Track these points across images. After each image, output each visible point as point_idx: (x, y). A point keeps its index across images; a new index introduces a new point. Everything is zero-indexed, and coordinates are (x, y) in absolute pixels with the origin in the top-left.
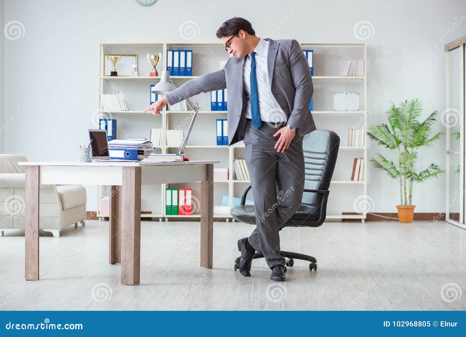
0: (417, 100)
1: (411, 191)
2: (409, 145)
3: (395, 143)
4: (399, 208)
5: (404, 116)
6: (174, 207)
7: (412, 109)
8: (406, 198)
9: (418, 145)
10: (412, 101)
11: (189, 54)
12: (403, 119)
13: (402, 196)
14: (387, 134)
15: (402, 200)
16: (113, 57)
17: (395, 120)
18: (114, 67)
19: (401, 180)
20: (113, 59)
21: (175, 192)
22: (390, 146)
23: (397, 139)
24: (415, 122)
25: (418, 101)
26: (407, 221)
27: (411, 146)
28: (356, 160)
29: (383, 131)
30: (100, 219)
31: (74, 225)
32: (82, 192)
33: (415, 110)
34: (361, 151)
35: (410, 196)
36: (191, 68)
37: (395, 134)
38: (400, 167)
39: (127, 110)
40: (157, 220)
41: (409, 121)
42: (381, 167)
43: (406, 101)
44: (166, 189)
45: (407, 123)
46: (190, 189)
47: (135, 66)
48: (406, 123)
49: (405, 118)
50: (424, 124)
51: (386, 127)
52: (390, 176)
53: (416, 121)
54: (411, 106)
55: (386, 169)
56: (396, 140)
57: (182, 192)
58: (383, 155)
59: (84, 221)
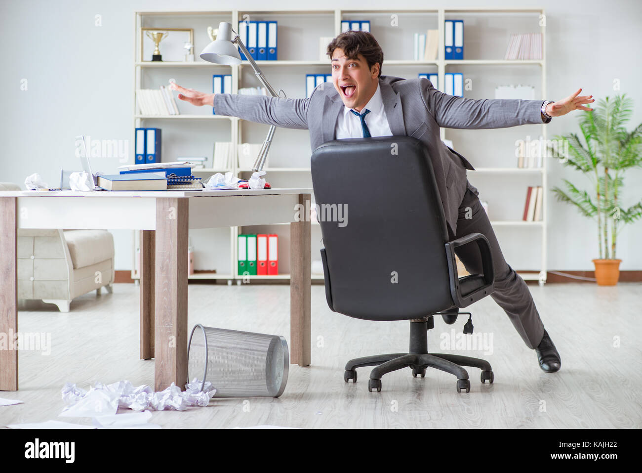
0: (623, 97)
1: (615, 236)
2: (612, 166)
3: (590, 163)
4: (596, 262)
5: (605, 121)
6: (251, 263)
7: (616, 110)
8: (607, 248)
9: (626, 166)
10: (616, 97)
11: (272, 27)
12: (602, 127)
13: (600, 244)
14: (578, 149)
15: (601, 251)
16: (155, 33)
17: (589, 127)
18: (157, 48)
19: (600, 220)
20: (156, 36)
21: (252, 240)
22: (583, 167)
23: (594, 157)
24: (620, 131)
25: (625, 98)
26: (609, 283)
27: (616, 167)
28: (530, 190)
29: (573, 145)
30: (136, 282)
31: (95, 292)
32: (107, 241)
33: (621, 112)
34: (538, 176)
35: (614, 245)
36: (275, 49)
37: (590, 149)
38: (599, 200)
39: (178, 113)
40: (224, 282)
41: (612, 129)
42: (568, 199)
43: (607, 98)
44: (239, 236)
45: (609, 133)
46: (275, 236)
47: (188, 46)
48: (607, 131)
49: (606, 124)
50: (633, 133)
51: (576, 138)
52: (582, 213)
53: (622, 128)
54: (615, 105)
55: (576, 204)
56: (593, 159)
57: (262, 240)
58: (572, 182)
59: (111, 285)
